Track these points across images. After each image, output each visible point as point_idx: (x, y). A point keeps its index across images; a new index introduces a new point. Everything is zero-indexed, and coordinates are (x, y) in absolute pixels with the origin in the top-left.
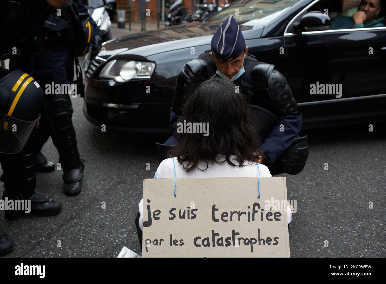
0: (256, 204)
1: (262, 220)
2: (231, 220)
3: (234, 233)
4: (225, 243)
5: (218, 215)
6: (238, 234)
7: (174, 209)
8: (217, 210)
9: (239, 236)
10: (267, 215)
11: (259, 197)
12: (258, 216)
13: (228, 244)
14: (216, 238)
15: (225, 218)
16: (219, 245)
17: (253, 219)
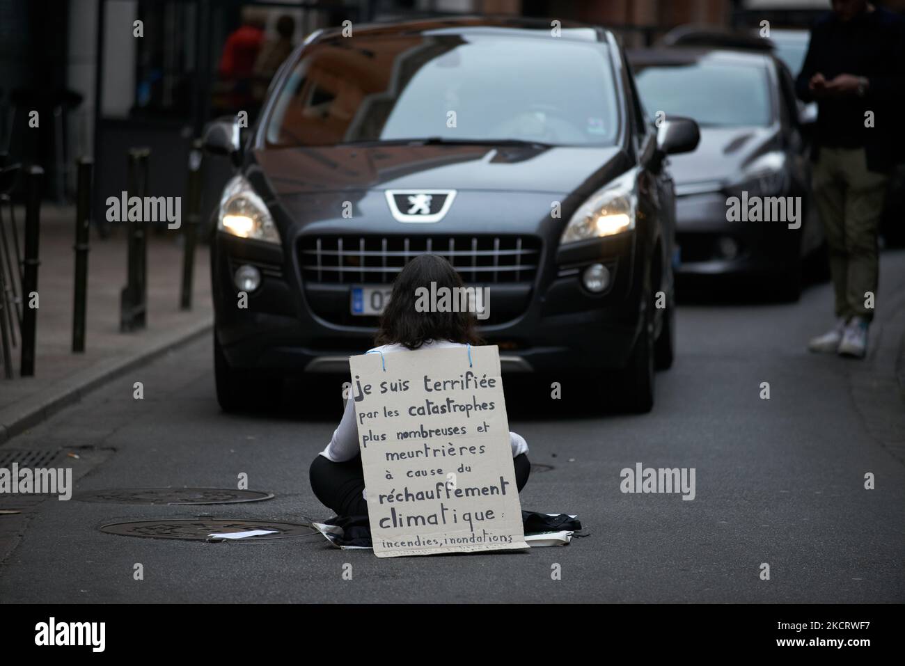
0: (469, 373)
1: (476, 387)
2: (445, 389)
3: (449, 401)
4: (440, 410)
5: (430, 385)
6: (453, 401)
7: (385, 383)
8: (429, 380)
9: (454, 404)
10: (481, 383)
11: (471, 366)
12: (471, 384)
13: (444, 411)
14: (431, 406)
15: (437, 388)
16: (434, 413)
17: (467, 387)
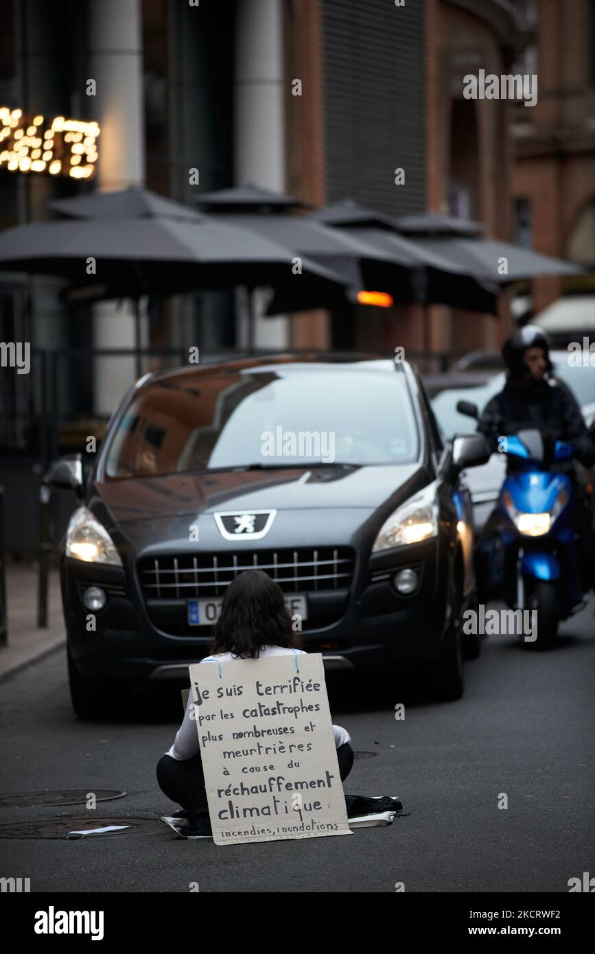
0: (296, 678)
1: (303, 691)
2: (275, 693)
3: (278, 704)
4: (271, 712)
5: (262, 690)
6: (282, 704)
7: (222, 688)
8: (261, 685)
9: (283, 706)
10: (307, 687)
11: (298, 672)
12: (298, 688)
13: (274, 713)
14: (263, 709)
15: (268, 692)
16: (266, 714)
17: (295, 691)
